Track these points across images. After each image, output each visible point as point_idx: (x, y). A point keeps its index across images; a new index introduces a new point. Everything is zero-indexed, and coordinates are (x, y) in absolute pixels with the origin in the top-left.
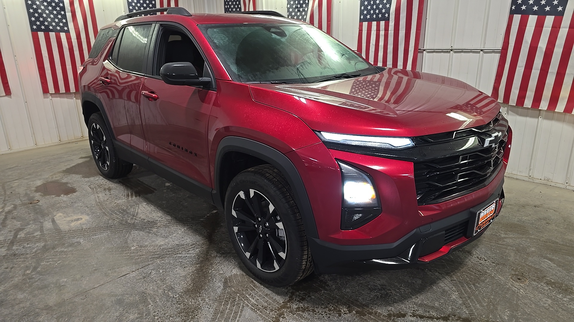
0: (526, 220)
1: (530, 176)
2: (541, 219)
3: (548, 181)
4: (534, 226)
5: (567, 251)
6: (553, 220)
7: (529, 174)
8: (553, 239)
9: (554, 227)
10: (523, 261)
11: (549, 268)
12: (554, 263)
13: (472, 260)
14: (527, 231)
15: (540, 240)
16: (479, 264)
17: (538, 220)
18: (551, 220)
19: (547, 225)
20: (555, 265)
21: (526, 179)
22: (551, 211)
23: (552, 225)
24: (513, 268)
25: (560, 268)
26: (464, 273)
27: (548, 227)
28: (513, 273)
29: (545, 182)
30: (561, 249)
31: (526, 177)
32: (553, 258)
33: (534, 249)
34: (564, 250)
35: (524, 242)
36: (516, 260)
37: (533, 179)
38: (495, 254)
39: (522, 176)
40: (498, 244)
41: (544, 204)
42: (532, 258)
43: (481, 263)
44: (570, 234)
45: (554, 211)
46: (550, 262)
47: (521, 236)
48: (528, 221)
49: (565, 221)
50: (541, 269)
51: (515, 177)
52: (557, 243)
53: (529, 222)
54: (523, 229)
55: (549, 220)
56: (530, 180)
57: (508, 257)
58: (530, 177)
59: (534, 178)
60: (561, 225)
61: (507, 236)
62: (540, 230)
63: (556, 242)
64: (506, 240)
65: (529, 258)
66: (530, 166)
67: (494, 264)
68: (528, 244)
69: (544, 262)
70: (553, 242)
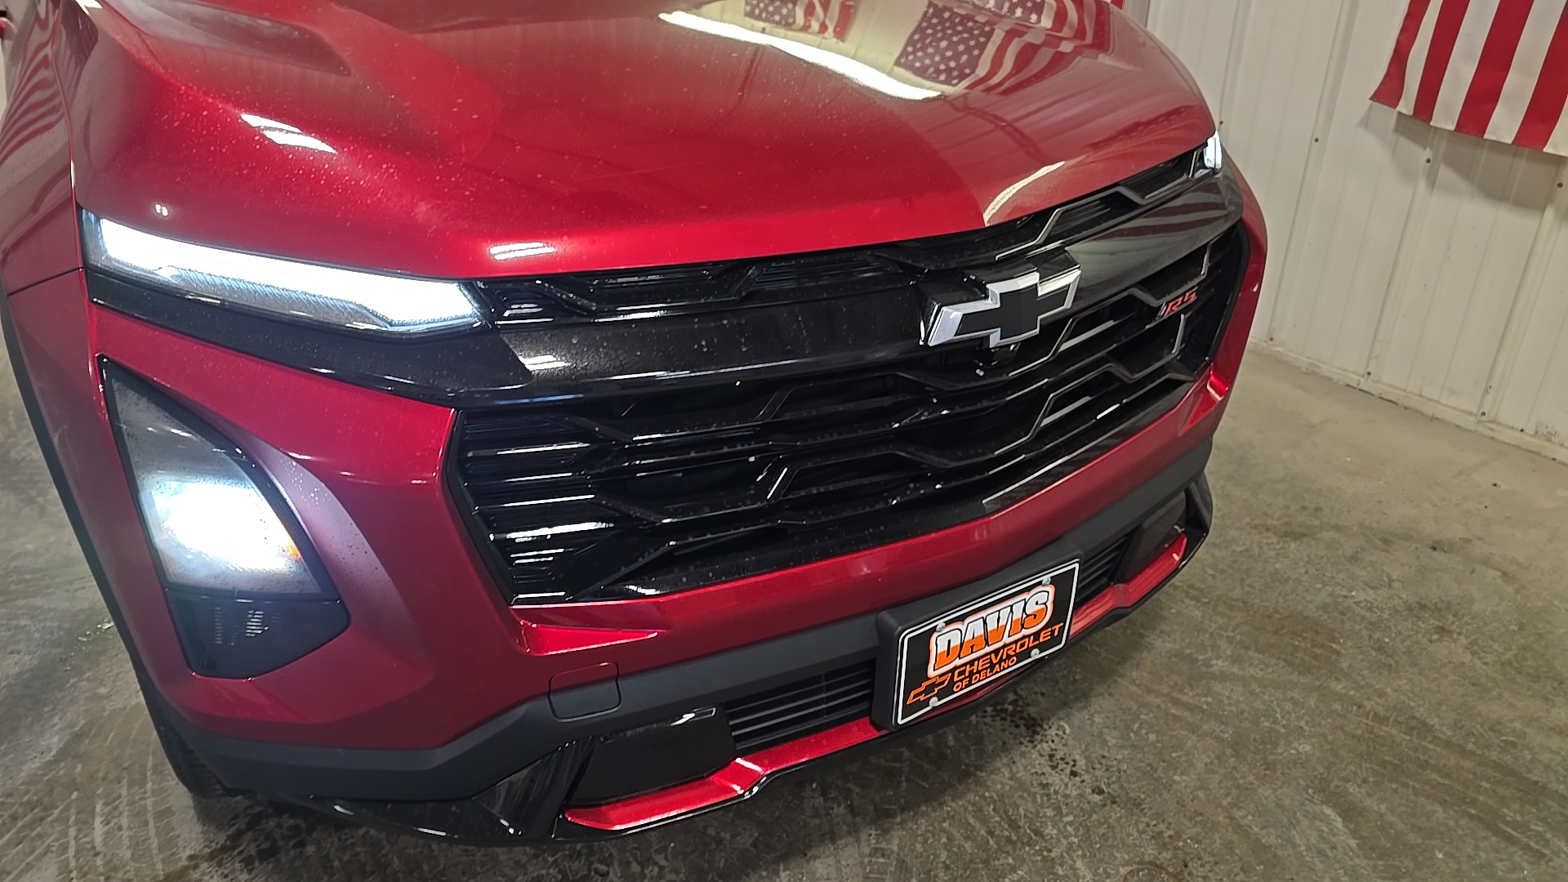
0: (1357, 603)
1: (1484, 414)
2: (1423, 607)
3: (1549, 440)
4: (1377, 635)
5: (1448, 776)
6: (1473, 618)
7: (1481, 405)
8: (1421, 712)
9: (1460, 650)
10: (1225, 802)
11: (1320, 853)
12: (1354, 833)
13: (1021, 763)
14: (1334, 657)
15: (1359, 707)
16: (1037, 789)
17: (1411, 610)
18: (1466, 618)
19: (1435, 637)
20: (1353, 843)
21: (1468, 422)
22: (1492, 573)
23: (1455, 641)
24: (1162, 827)
25: (1364, 863)
26: (945, 825)
27: (1432, 648)
28: (1150, 852)
29: (1536, 443)
30: (1424, 765)
31: (1470, 414)
32: (1368, 802)
33: (1308, 748)
34: (1435, 768)
35: (1288, 706)
36: (1201, 794)
37: (1493, 426)
38: (1134, 747)
39: (1454, 408)
40: (1177, 702)
41: (1480, 539)
42: (1275, 790)
43: (1045, 786)
44: (1506, 695)
45: (1505, 574)
46: (1338, 822)
47: (1294, 677)
48: (1363, 612)
49: (1522, 627)
50: (1279, 852)
51: (1429, 409)
52: (1425, 729)
53: (1368, 615)
54: (1322, 646)
55: (1455, 615)
56: (1481, 429)
57: (1176, 769)
58: (1484, 418)
59: (1500, 424)
60: (1496, 646)
61: (1235, 670)
62: (1389, 661)
63: (1425, 725)
64: (1217, 687)
65: (1260, 790)
66: (1490, 377)
67: (1097, 798)
68: (1299, 718)
69: (1314, 818)
70: (1413, 723)
